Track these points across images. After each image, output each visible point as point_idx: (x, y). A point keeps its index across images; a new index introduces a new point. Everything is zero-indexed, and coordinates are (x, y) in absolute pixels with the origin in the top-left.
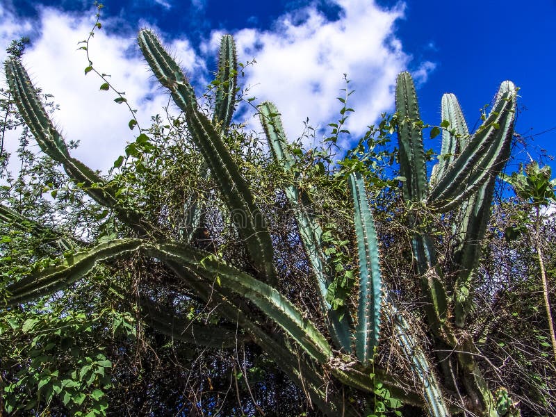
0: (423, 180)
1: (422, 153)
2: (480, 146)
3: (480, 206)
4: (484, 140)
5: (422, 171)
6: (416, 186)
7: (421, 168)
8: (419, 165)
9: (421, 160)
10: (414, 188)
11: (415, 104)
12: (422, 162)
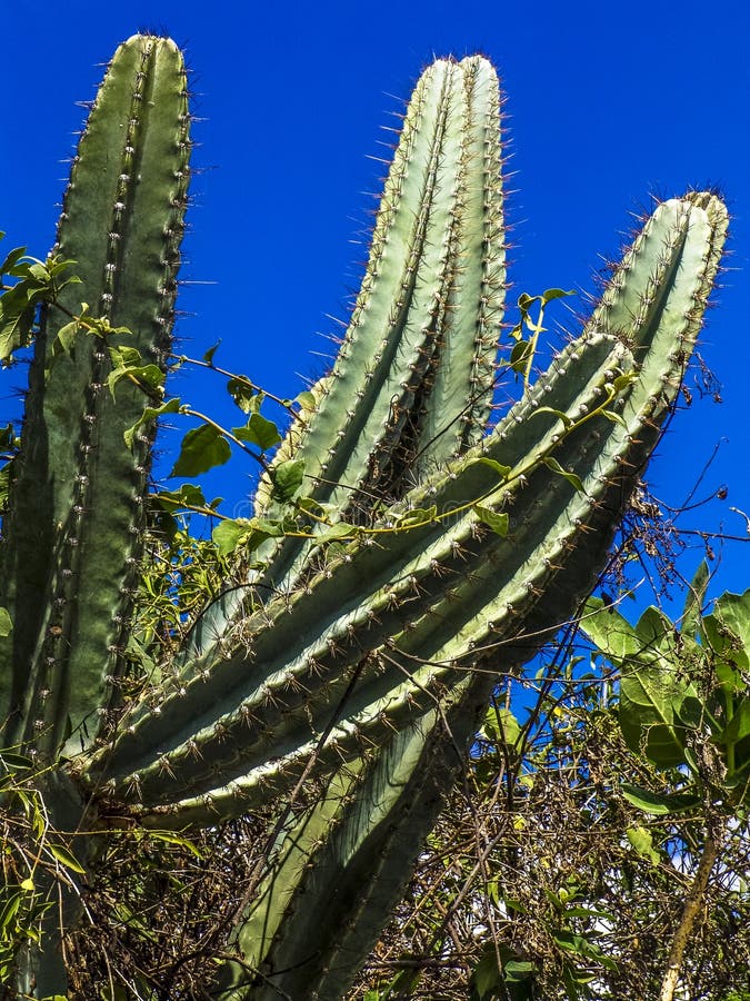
0: (100, 646)
1: (132, 505)
2: (404, 579)
3: (377, 816)
4: (426, 560)
5: (106, 599)
6: (52, 674)
7: (109, 584)
8: (99, 566)
9: (118, 543)
10: (42, 682)
11: (165, 238)
12: (116, 554)
